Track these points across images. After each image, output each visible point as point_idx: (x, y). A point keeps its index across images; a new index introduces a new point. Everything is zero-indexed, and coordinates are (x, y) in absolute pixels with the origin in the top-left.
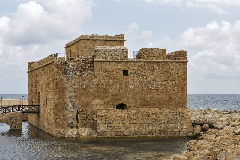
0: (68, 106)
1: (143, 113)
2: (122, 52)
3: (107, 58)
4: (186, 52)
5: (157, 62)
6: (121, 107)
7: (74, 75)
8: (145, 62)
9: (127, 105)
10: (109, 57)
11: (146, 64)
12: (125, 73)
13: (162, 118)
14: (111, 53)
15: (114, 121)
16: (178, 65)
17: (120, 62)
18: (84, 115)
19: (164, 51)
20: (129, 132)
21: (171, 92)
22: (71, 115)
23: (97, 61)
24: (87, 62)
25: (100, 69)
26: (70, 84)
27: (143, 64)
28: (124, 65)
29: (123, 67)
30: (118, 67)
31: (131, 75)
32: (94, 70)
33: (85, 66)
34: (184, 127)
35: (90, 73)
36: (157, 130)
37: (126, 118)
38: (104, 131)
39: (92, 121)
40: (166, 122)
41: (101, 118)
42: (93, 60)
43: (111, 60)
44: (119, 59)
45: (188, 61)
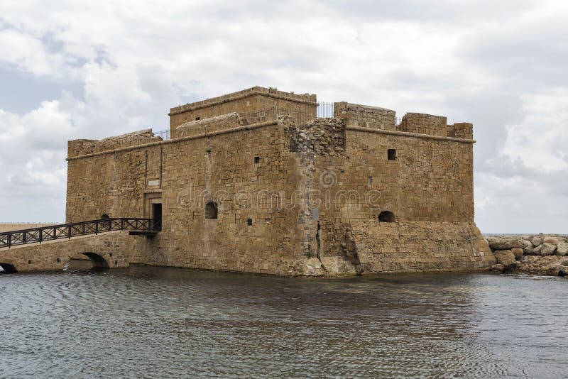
0: (303, 212)
1: (418, 229)
2: (387, 115)
3: (365, 125)
4: (472, 125)
5: (435, 139)
6: (385, 217)
7: (312, 152)
8: (419, 137)
9: (395, 213)
10: (367, 124)
11: (421, 142)
12: (391, 154)
13: (448, 238)
14: (371, 116)
15: (382, 242)
16: (462, 147)
17: (384, 134)
18: (330, 231)
19: (444, 120)
20: (409, 263)
21: (454, 193)
22: (307, 232)
23: (350, 129)
24: (334, 128)
25: (355, 144)
26: (306, 169)
27: (415, 140)
28: (389, 140)
29: (387, 143)
30: (380, 143)
31: (400, 160)
32: (343, 145)
33: (331, 137)
34: (482, 254)
35: (338, 151)
36: (447, 259)
37: (397, 238)
38: (370, 261)
39: (344, 244)
40: (455, 246)
41: (359, 237)
42: (343, 126)
43: (372, 129)
44: (383, 128)
45: (475, 142)
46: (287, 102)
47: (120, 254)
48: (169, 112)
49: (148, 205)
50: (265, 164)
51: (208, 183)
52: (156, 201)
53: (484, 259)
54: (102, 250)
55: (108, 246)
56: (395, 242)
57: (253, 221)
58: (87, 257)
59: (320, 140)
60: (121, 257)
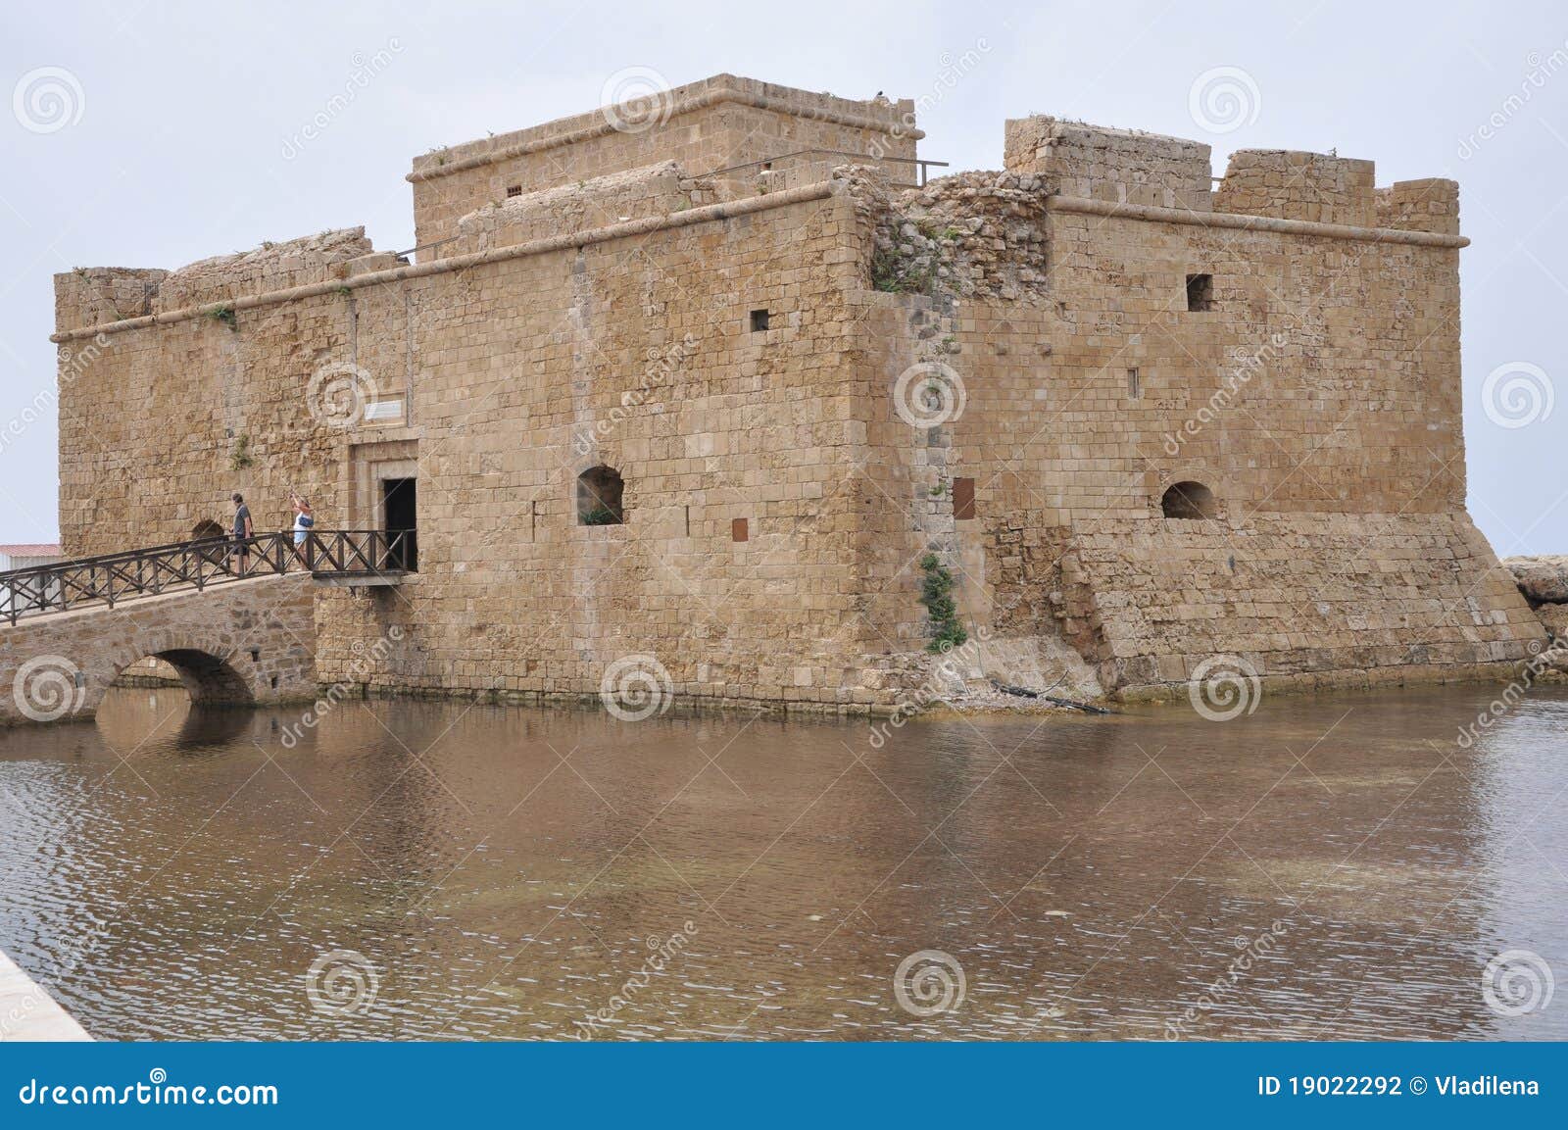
0: (921, 492)
1: (1290, 539)
2: (1184, 159)
3: (1113, 195)
4: (1455, 186)
5: (1336, 238)
6: (1182, 500)
7: (947, 288)
8: (1287, 232)
9: (1214, 488)
10: (1121, 188)
11: (1292, 247)
12: (1198, 289)
13: (1387, 566)
14: (1132, 165)
15: (1179, 586)
16: (1425, 260)
17: (1174, 223)
18: (1010, 553)
19: (1366, 170)
20: (1267, 654)
21: (1399, 416)
23: (1065, 210)
24: (1015, 206)
25: (1083, 261)
26: (929, 348)
27: (1275, 241)
28: (1191, 242)
29: (1184, 256)
30: (1164, 255)
31: (1224, 313)
32: (1042, 266)
33: (1004, 238)
34: (1499, 616)
35: (1028, 284)
36: (1389, 638)
37: (1226, 569)
38: (1146, 650)
39: (1055, 596)
40: (1412, 591)
41: (1106, 569)
42: (1044, 199)
43: (1132, 208)
44: (1170, 202)
45: (1466, 243)
46: (822, 125)
47: (285, 652)
48: (409, 170)
49: (363, 485)
50: (789, 333)
51: (582, 403)
52: (396, 472)
53: (1506, 633)
54: (225, 639)
55: (247, 625)
56: (1221, 582)
57: (753, 526)
58: (166, 670)
59: (972, 249)
60: (289, 663)
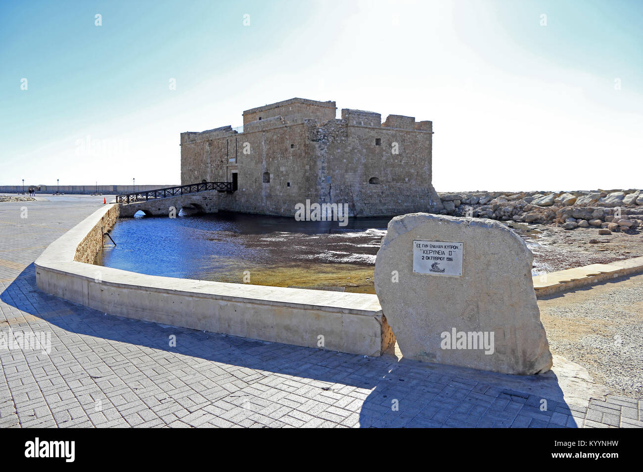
0: (320, 178)
1: (394, 188)
2: (376, 116)
3: (360, 123)
4: (432, 122)
5: (407, 132)
6: (373, 181)
7: (327, 141)
8: (396, 130)
9: (380, 178)
10: (362, 122)
11: (397, 133)
12: (378, 142)
13: (414, 194)
14: (365, 118)
15: (371, 196)
16: (425, 136)
17: (373, 129)
18: (337, 190)
19: (414, 118)
20: (387, 210)
21: (419, 165)
22: (323, 191)
23: (351, 126)
24: (341, 125)
25: (354, 136)
26: (323, 152)
27: (394, 132)
28: (377, 132)
29: (375, 135)
30: (371, 134)
31: (383, 145)
32: (346, 136)
33: (338, 131)
34: (435, 204)
35: (343, 140)
36: (412, 207)
37: (381, 194)
38: (362, 208)
39: (346, 198)
40: (418, 199)
41: (356, 193)
42: (347, 124)
43: (365, 126)
44: (372, 125)
45: (434, 133)
47: (212, 204)
48: (243, 113)
49: (229, 174)
50: (297, 149)
51: (264, 160)
52: (234, 171)
53: (435, 207)
54: (201, 202)
55: (205, 199)
56: (379, 196)
57: (291, 184)
58: (193, 206)
59: (332, 133)
60: (213, 206)
